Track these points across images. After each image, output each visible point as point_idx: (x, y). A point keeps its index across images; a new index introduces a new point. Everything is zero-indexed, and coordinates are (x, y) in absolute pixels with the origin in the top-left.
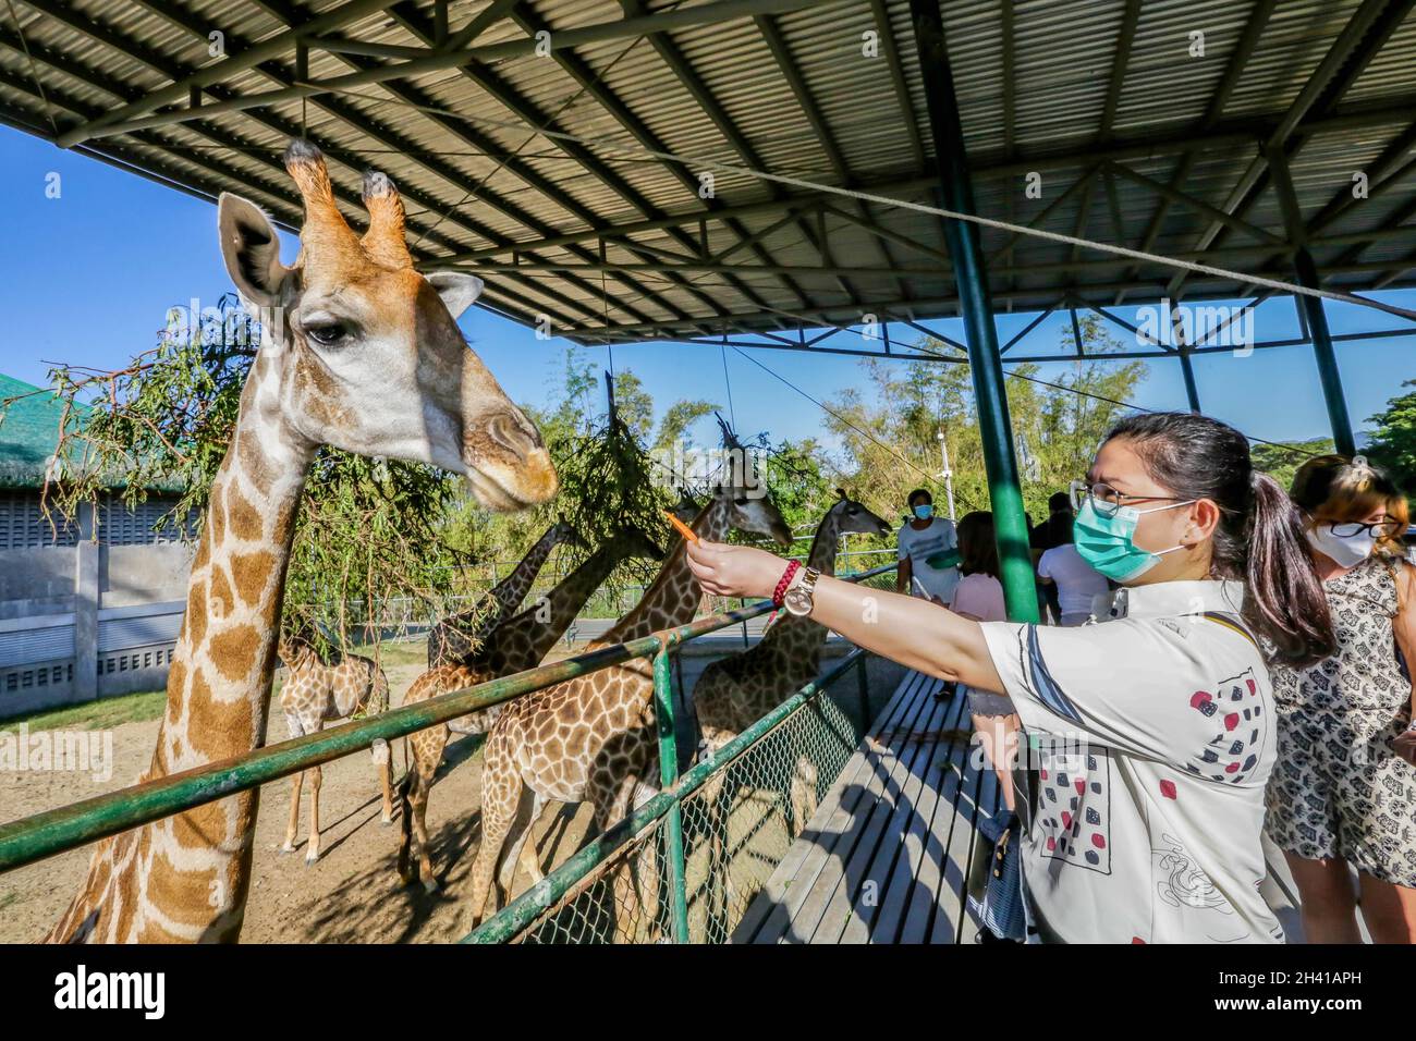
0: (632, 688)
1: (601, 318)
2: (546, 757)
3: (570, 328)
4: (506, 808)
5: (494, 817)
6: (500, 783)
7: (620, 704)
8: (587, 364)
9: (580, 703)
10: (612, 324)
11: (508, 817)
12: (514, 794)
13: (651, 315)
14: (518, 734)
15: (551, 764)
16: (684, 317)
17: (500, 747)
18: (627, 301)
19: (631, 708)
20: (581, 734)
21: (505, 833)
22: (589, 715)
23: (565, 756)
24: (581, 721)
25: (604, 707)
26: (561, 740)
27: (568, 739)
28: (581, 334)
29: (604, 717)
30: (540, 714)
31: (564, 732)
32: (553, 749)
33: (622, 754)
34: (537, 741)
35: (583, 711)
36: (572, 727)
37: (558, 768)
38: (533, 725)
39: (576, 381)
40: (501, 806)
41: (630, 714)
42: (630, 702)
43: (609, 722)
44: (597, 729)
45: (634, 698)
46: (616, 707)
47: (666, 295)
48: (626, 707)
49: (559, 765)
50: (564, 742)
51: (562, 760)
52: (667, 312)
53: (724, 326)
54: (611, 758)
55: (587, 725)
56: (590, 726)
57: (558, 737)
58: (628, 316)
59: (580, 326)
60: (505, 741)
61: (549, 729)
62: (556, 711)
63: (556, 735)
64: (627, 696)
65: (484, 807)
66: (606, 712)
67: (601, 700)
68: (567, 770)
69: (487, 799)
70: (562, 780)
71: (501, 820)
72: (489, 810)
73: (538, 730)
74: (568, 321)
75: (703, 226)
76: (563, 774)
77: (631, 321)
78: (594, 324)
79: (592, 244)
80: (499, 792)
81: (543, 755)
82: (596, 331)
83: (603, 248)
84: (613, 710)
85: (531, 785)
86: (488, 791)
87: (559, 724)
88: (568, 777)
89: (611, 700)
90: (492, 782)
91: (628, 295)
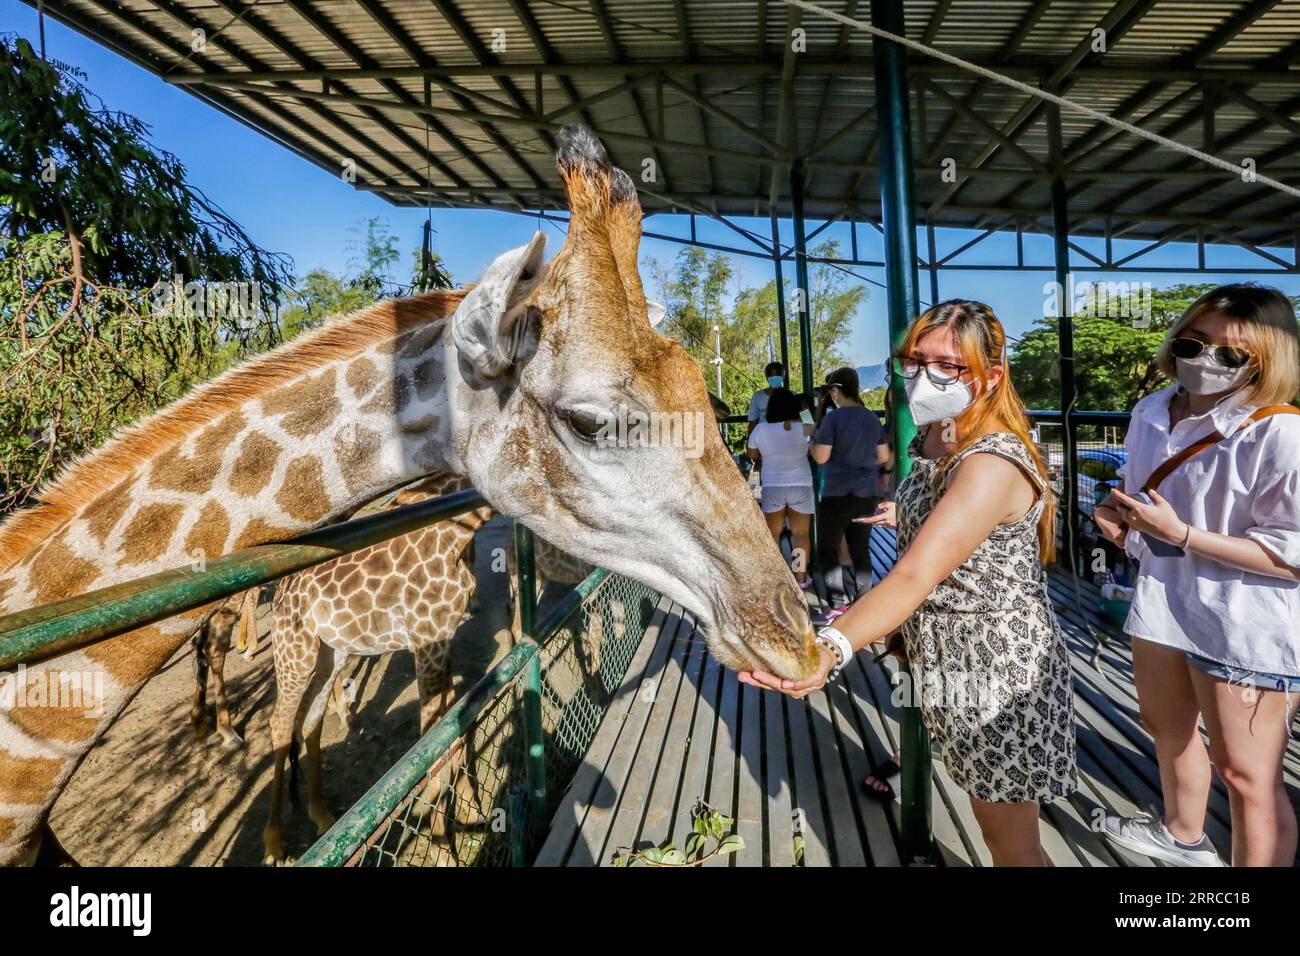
0: (449, 538)
1: (415, 175)
2: (350, 611)
3: (380, 183)
4: (304, 665)
5: (289, 675)
6: (295, 642)
7: (437, 555)
8: (389, 236)
9: (390, 555)
10: (425, 183)
11: (306, 674)
12: (311, 652)
13: (466, 179)
14: (313, 591)
15: (356, 618)
16: (502, 185)
17: (291, 605)
18: (445, 159)
19: (449, 556)
20: (395, 585)
21: (304, 688)
22: (403, 566)
23: (375, 607)
24: (394, 573)
25: (420, 557)
26: (370, 593)
27: (379, 591)
28: (392, 192)
29: (421, 567)
30: (340, 568)
31: (374, 584)
32: (360, 603)
33: (443, 602)
34: (339, 595)
35: (395, 562)
36: (384, 578)
37: (364, 622)
38: (332, 580)
39: (376, 251)
40: (298, 664)
41: (448, 564)
42: (447, 553)
43: (426, 572)
44: (412, 579)
45: (450, 549)
46: (433, 557)
47: (486, 157)
48: (444, 557)
49: (366, 618)
50: (373, 595)
51: (370, 612)
52: (485, 178)
53: (542, 200)
54: (432, 607)
55: (401, 575)
56: (405, 576)
57: (367, 590)
58: (445, 178)
59: (392, 183)
60: (296, 598)
61: (355, 580)
62: (360, 564)
63: (364, 587)
64: (444, 547)
65: (277, 666)
66: (422, 562)
67: (417, 551)
68: (375, 621)
69: (280, 658)
70: (368, 633)
71: (299, 677)
72: (283, 669)
73: (339, 585)
74: (380, 174)
75: (539, 83)
76: (370, 626)
77: (444, 182)
78: (407, 181)
79: (414, 84)
80: (293, 651)
81: (347, 609)
82: (409, 190)
83: (428, 92)
84: (430, 560)
85: (329, 642)
86: (280, 651)
87: (366, 575)
88: (376, 629)
89: (427, 550)
90: (284, 641)
91: (447, 153)
